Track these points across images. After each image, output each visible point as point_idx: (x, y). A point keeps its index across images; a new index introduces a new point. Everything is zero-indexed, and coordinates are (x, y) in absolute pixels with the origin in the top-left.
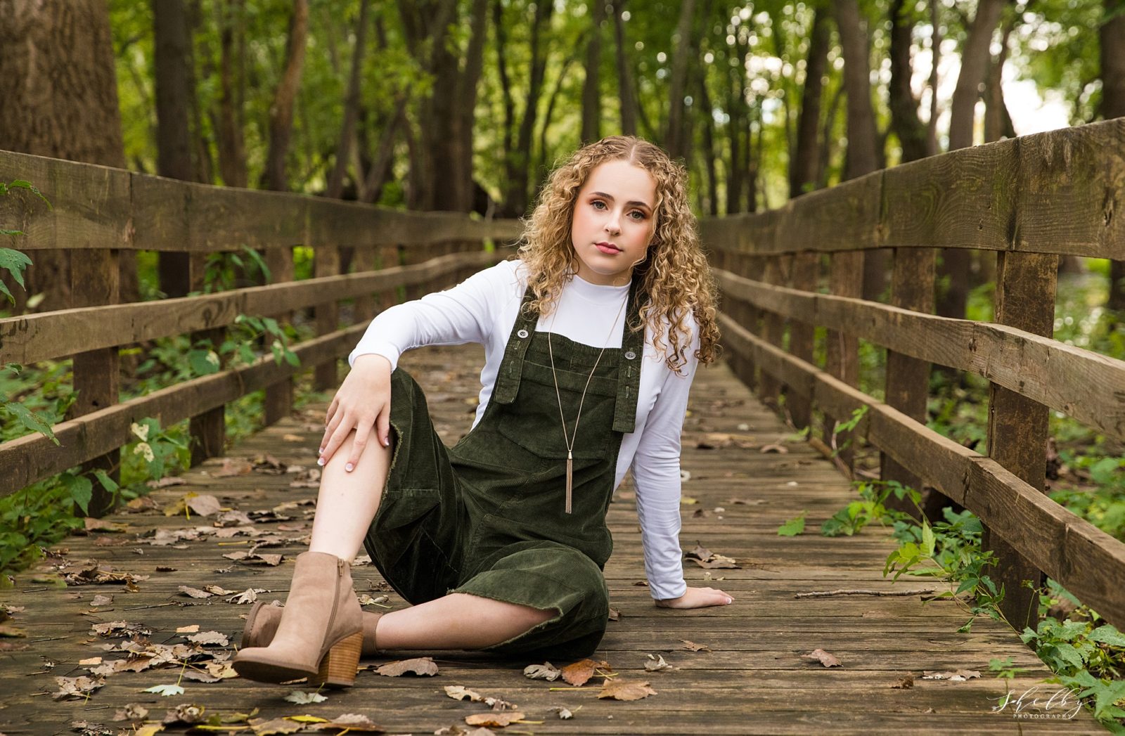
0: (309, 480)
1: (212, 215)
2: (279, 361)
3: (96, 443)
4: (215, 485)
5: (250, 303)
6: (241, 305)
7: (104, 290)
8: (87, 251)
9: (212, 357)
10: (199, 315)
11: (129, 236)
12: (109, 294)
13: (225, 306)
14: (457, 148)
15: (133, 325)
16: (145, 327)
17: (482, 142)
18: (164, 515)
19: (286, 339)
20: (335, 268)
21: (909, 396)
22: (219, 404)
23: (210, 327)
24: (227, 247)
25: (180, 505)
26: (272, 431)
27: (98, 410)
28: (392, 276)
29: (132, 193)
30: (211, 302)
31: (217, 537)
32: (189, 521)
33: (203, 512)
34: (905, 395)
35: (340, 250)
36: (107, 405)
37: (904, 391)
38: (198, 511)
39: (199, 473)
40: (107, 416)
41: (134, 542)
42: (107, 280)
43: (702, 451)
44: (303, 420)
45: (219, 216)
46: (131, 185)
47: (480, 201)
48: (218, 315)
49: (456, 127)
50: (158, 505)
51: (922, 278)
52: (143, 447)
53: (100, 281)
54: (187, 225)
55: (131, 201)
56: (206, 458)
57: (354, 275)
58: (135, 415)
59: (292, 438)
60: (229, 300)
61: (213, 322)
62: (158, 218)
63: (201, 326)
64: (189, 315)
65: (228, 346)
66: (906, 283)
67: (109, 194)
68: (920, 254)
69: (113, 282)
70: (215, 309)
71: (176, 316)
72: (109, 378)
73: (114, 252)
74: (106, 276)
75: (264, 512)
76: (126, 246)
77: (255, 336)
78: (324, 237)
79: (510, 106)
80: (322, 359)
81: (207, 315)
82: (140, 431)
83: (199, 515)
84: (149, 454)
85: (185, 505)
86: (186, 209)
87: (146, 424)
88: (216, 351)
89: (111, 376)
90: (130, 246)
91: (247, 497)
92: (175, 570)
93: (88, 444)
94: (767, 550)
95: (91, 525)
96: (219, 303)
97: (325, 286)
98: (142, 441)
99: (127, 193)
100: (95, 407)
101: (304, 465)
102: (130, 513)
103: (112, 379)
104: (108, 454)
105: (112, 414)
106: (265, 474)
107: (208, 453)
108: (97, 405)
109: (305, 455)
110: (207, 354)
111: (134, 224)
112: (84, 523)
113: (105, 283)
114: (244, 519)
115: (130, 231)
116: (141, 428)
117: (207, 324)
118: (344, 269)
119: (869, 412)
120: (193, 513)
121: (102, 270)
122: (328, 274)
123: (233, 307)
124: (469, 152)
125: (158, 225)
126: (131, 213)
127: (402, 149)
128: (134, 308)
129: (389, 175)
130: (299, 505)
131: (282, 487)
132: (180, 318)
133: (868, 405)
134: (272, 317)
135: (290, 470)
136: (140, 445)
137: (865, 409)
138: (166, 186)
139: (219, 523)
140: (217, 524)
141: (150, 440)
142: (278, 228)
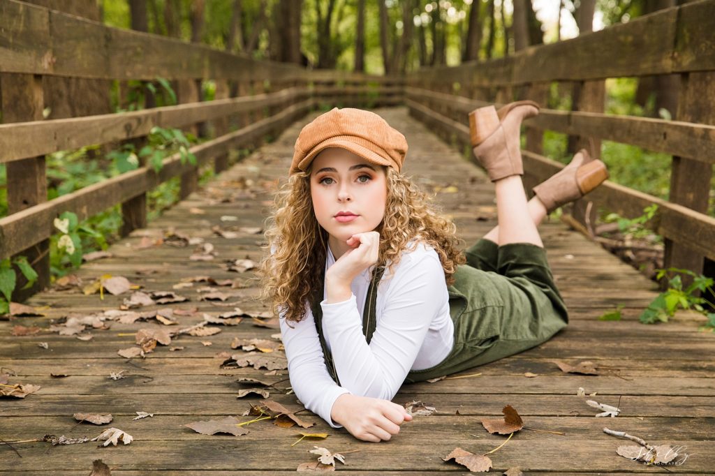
0: (204, 253)
1: (130, 53)
2: (183, 161)
3: (16, 241)
4: (132, 257)
5: (164, 119)
6: (157, 120)
7: (29, 109)
8: (14, 75)
9: (133, 159)
10: (121, 127)
11: (49, 64)
12: (34, 113)
13: (143, 120)
14: (293, 32)
15: (55, 138)
16: (69, 139)
17: (305, 30)
18: (83, 293)
19: (188, 144)
20: (226, 93)
21: (694, 197)
22: (140, 192)
23: (131, 136)
24: (144, 77)
25: (96, 286)
26: (184, 204)
27: (28, 208)
28: (262, 101)
29: (51, 28)
30: (131, 118)
31: (120, 323)
32: (102, 301)
33: (115, 291)
34: (691, 196)
35: (229, 83)
36: (35, 204)
37: (690, 192)
38: (111, 291)
39: (124, 244)
40: (29, 216)
41: (47, 330)
42: (32, 100)
43: (481, 223)
44: (205, 195)
45: (137, 54)
46: (50, 21)
47: (304, 62)
48: (137, 128)
49: (292, 20)
50: (81, 282)
51: (710, 98)
52: (65, 240)
53: (26, 101)
54: (107, 58)
55: (51, 35)
56: (132, 230)
57: (239, 100)
58: (58, 212)
59: (196, 211)
60: (147, 117)
61: (133, 133)
62: (79, 51)
63: (123, 136)
64: (111, 128)
65: (146, 150)
66: (696, 103)
67: (25, 26)
68: (709, 78)
69: (37, 102)
70: (134, 123)
71: (100, 130)
72: (36, 182)
73: (38, 77)
74: (30, 97)
75: (164, 294)
76: (45, 72)
77: (165, 142)
78: (218, 73)
79: (319, 11)
80: (218, 153)
81: (128, 128)
82: (62, 225)
83: (111, 294)
84: (70, 247)
85: (100, 285)
86: (106, 46)
87: (66, 218)
88: (137, 154)
89: (38, 180)
90: (51, 72)
91: (155, 272)
92: (68, 376)
93: (6, 244)
94: (607, 345)
95: (15, 310)
96: (139, 119)
97: (219, 107)
98: (63, 234)
99: (46, 28)
100: (25, 206)
101: (203, 238)
102: (58, 290)
103: (38, 183)
104: (38, 244)
105: (34, 214)
106: (173, 246)
107: (135, 226)
108: (27, 203)
109: (204, 227)
110: (128, 156)
111: (54, 54)
112: (9, 307)
113: (30, 103)
114: (147, 301)
115: (50, 60)
116: (62, 222)
117: (128, 134)
118: (234, 94)
119: (658, 210)
120: (106, 292)
121: (27, 92)
122: (221, 98)
123: (150, 122)
124: (299, 35)
125: (79, 57)
126: (51, 44)
127: (264, 34)
128: (56, 124)
129: (256, 47)
130: (194, 282)
131: (183, 260)
132: (104, 131)
133: (657, 203)
134: (178, 128)
135: (192, 242)
136: (63, 238)
137: (655, 207)
138: (87, 26)
139: (125, 305)
140: (123, 307)
141: (70, 232)
142: (185, 65)
